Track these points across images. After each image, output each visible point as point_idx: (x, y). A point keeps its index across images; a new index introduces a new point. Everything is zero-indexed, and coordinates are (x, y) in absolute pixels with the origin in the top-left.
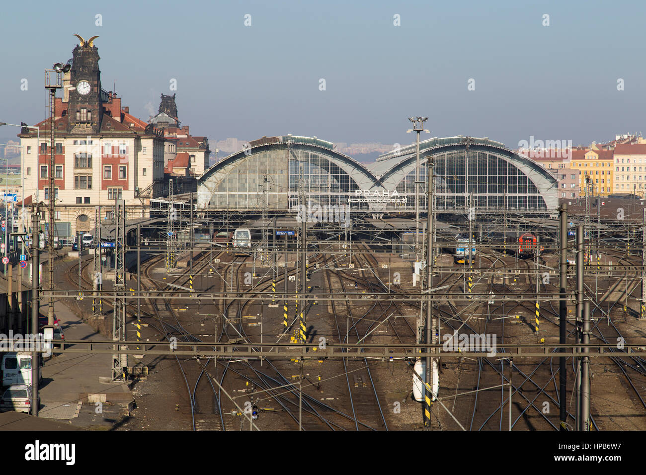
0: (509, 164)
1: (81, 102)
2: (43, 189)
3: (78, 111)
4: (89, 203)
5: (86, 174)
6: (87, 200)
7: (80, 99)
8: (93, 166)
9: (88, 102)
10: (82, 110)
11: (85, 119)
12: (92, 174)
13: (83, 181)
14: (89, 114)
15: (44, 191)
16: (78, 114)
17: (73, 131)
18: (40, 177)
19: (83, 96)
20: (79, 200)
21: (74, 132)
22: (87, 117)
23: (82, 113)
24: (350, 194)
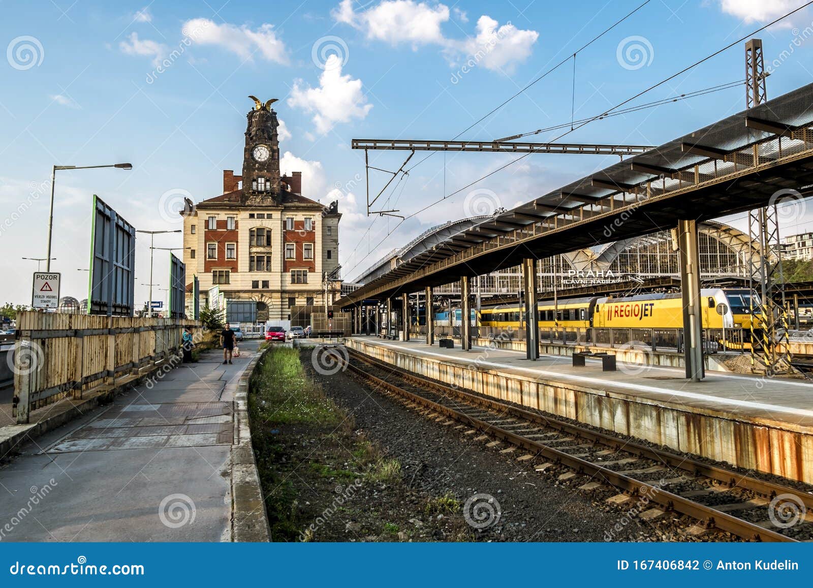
0: (719, 242)
1: (258, 169)
2: (210, 272)
3: (254, 180)
4: (268, 287)
5: (264, 253)
6: (266, 284)
7: (257, 165)
8: (272, 244)
9: (266, 169)
10: (259, 179)
11: (263, 189)
12: (271, 253)
13: (259, 262)
14: (268, 184)
15: (212, 274)
16: (255, 184)
17: (248, 203)
18: (207, 257)
19: (261, 164)
20: (255, 284)
21: (250, 203)
22: (265, 186)
23: (259, 181)
24: (562, 274)
